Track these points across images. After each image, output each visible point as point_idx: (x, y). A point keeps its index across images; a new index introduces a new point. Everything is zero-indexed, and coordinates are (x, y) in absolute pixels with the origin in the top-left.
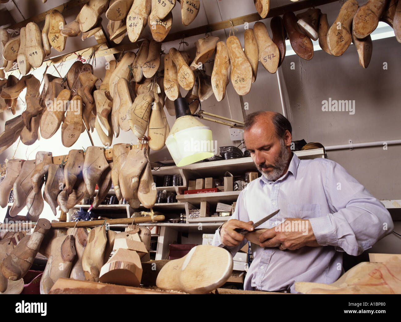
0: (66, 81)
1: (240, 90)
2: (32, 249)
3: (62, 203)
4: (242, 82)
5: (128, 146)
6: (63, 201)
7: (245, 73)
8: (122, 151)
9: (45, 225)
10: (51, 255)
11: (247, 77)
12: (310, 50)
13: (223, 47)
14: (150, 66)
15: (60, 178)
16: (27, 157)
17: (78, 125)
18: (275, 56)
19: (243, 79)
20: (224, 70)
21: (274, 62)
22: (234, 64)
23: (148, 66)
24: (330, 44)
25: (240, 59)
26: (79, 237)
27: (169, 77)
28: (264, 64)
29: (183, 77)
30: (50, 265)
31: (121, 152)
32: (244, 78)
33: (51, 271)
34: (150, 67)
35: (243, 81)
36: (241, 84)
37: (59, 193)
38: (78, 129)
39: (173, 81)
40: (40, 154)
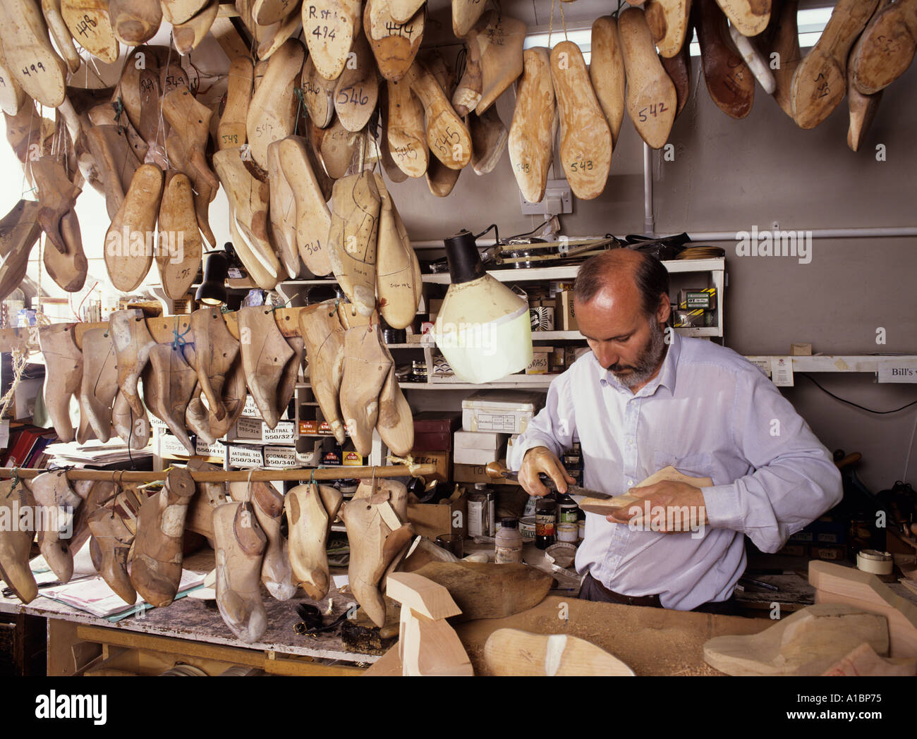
0: (124, 112)
1: (581, 187)
2: (176, 538)
3: (198, 425)
4: (587, 170)
5: (332, 312)
6: (199, 422)
7: (594, 150)
8: (325, 331)
9: (185, 486)
10: (220, 549)
11: (600, 160)
12: (745, 96)
13: (542, 68)
14: (354, 99)
15: (183, 376)
16: (75, 314)
17: (193, 246)
18: (666, 109)
19: (591, 163)
20: (544, 130)
21: (662, 122)
22: (570, 119)
23: (349, 99)
24: (796, 101)
25: (585, 111)
26: (260, 500)
27: (403, 126)
28: (640, 125)
29: (444, 140)
30: (225, 568)
31: (323, 332)
32: (593, 160)
33: (229, 579)
34: (356, 102)
35: (590, 167)
36: (585, 174)
37: (187, 405)
38: (194, 254)
39: (414, 138)
40: (119, 324)
